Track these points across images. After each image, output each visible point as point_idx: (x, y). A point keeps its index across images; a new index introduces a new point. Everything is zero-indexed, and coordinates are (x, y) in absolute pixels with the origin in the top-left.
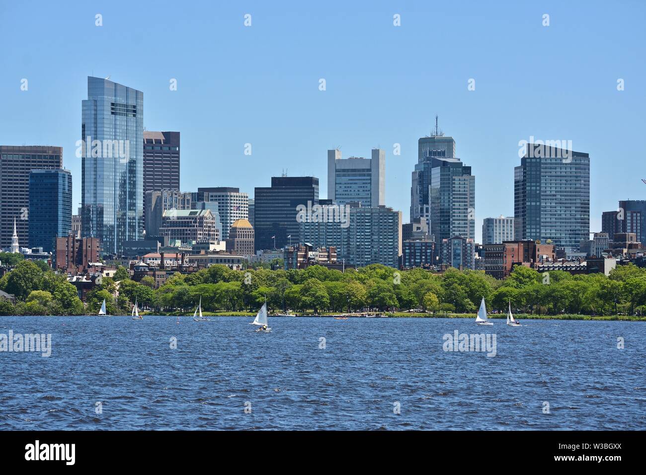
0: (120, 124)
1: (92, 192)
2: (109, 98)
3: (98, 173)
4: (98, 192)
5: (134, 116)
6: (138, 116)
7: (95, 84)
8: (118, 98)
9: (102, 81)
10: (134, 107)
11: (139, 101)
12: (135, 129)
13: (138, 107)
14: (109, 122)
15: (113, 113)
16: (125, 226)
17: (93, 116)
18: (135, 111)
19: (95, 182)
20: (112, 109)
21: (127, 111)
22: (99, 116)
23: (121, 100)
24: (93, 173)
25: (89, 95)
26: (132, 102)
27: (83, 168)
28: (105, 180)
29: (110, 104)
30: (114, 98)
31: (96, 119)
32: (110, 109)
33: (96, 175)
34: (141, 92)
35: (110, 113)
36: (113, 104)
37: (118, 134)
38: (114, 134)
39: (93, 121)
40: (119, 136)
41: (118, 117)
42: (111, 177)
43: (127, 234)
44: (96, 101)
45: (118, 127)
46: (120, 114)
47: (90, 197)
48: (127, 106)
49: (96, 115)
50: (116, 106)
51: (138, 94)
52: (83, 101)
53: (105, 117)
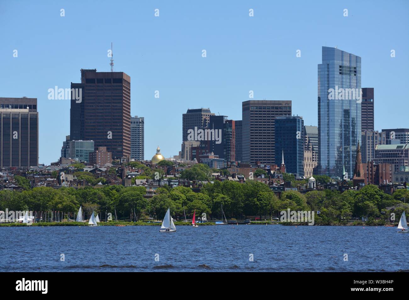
0: (345, 82)
1: (326, 132)
2: (338, 63)
3: (331, 118)
4: (331, 132)
5: (355, 75)
6: (358, 75)
7: (328, 53)
8: (344, 62)
9: (333, 49)
10: (355, 68)
11: (358, 64)
13: (358, 69)
14: (338, 80)
15: (340, 73)
16: (349, 157)
17: (326, 76)
18: (355, 72)
19: (328, 125)
20: (340, 70)
21: (350, 71)
22: (330, 76)
23: (346, 63)
24: (327, 118)
25: (323, 60)
26: (353, 65)
27: (319, 114)
28: (335, 123)
29: (339, 67)
30: (341, 62)
31: (328, 78)
32: (338, 70)
33: (328, 119)
34: (359, 57)
35: (339, 73)
36: (340, 67)
39: (326, 79)
41: (344, 76)
43: (351, 163)
44: (328, 65)
45: (344, 83)
46: (346, 74)
47: (325, 136)
48: (350, 68)
49: (328, 75)
50: (343, 68)
51: (358, 59)
52: (319, 65)
53: (335, 76)
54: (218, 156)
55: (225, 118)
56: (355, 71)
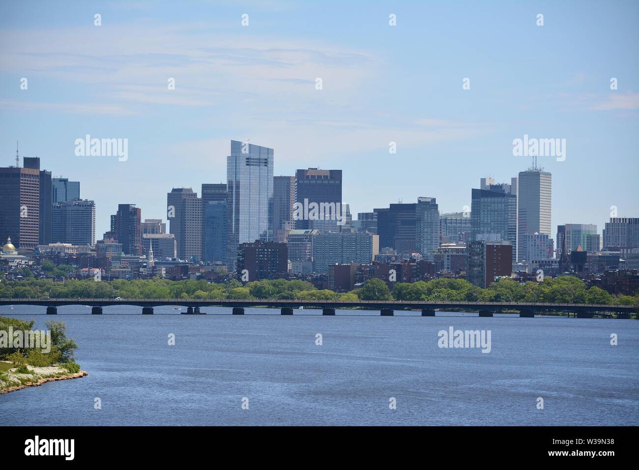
0: (253, 172)
5: (266, 166)
6: (269, 165)
7: (235, 145)
8: (252, 154)
9: (239, 143)
10: (266, 159)
11: (270, 156)
12: (266, 174)
13: (269, 160)
14: (245, 171)
15: (247, 165)
20: (247, 162)
21: (260, 162)
22: (238, 167)
23: (255, 156)
25: (232, 152)
26: (263, 156)
29: (245, 159)
30: (249, 154)
31: (235, 169)
32: (245, 162)
34: (271, 149)
35: (245, 164)
36: (247, 159)
37: (251, 178)
38: (248, 178)
40: (253, 180)
41: (252, 167)
42: (246, 208)
44: (236, 157)
45: (252, 174)
46: (253, 165)
48: (259, 159)
49: (235, 166)
50: (250, 160)
51: (270, 151)
52: (228, 157)
53: (241, 167)
54: (117, 241)
55: (132, 206)
56: (266, 162)
